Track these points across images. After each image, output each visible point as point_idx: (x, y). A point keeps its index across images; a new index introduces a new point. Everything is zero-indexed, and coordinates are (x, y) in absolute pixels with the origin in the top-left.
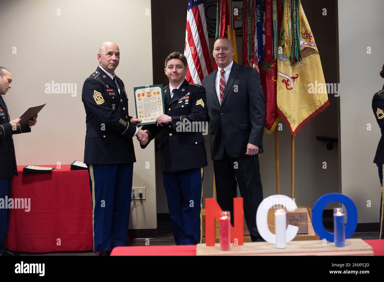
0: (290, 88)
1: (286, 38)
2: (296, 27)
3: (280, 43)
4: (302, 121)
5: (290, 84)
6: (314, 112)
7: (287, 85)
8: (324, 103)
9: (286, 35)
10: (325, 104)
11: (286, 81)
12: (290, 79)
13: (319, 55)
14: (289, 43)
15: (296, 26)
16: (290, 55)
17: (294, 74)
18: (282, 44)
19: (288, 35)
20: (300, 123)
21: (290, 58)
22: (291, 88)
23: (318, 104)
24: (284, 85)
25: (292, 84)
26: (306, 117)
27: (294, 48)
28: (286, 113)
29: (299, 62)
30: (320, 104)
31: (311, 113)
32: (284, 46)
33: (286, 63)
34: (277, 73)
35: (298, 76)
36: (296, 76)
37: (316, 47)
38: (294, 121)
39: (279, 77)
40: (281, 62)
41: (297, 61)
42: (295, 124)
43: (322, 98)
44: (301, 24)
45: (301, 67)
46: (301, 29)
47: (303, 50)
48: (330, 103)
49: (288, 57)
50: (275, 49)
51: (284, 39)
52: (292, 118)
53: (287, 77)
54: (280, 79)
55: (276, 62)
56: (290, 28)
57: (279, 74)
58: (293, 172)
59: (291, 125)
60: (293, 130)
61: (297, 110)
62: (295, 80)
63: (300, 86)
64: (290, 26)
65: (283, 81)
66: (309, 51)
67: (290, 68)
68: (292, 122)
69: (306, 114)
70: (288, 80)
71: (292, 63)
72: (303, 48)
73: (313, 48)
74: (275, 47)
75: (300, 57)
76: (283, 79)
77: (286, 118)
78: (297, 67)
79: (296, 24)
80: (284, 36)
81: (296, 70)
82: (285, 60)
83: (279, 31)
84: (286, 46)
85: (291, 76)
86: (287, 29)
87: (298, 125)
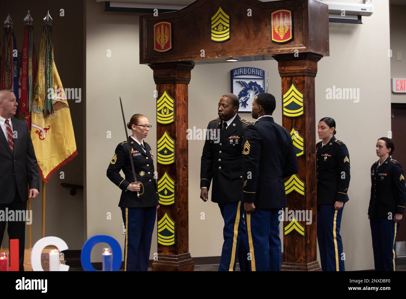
0: (42, 138)
1: (40, 93)
2: (50, 83)
3: (35, 96)
4: (53, 169)
5: (42, 135)
6: (63, 160)
7: (40, 135)
8: (72, 153)
9: (40, 90)
10: (74, 153)
11: (39, 132)
12: (43, 130)
13: (69, 109)
14: (42, 97)
15: (49, 81)
16: (43, 109)
17: (46, 125)
18: (36, 98)
19: (42, 89)
20: (51, 171)
21: (43, 111)
22: (44, 139)
23: (67, 153)
24: (37, 136)
25: (44, 134)
26: (57, 166)
27: (47, 101)
28: (39, 162)
29: (51, 114)
30: (69, 154)
31: (61, 162)
32: (38, 99)
33: (39, 115)
34: (31, 124)
35: (50, 128)
36: (48, 127)
37: (67, 101)
38: (46, 169)
39: (32, 128)
40: (35, 114)
41: (50, 113)
42: (46, 172)
43: (71, 148)
44: (53, 80)
45: (52, 119)
46: (53, 84)
47: (55, 104)
48: (78, 153)
49: (42, 110)
50: (30, 102)
51: (38, 93)
52: (44, 166)
53: (40, 128)
54: (33, 130)
55: (31, 115)
56: (44, 83)
57: (33, 125)
58: (44, 216)
59: (43, 173)
60: (45, 177)
61: (48, 158)
62: (48, 131)
63: (51, 137)
64: (44, 82)
65: (37, 132)
66: (60, 104)
67: (43, 120)
68: (44, 169)
69: (56, 163)
70: (41, 131)
71: (45, 116)
72: (55, 102)
73: (64, 102)
74: (30, 101)
75: (52, 110)
76: (36, 130)
77: (39, 166)
78: (49, 119)
79: (49, 80)
80: (38, 90)
81: (48, 122)
82: (38, 112)
83: (34, 85)
84: (40, 100)
85: (44, 127)
86: (41, 85)
87: (49, 173)
